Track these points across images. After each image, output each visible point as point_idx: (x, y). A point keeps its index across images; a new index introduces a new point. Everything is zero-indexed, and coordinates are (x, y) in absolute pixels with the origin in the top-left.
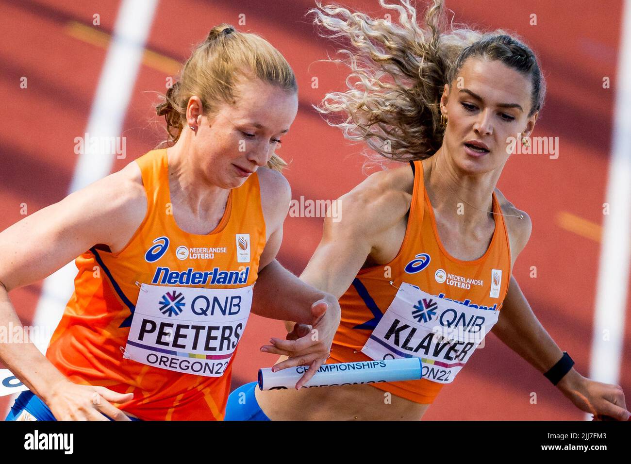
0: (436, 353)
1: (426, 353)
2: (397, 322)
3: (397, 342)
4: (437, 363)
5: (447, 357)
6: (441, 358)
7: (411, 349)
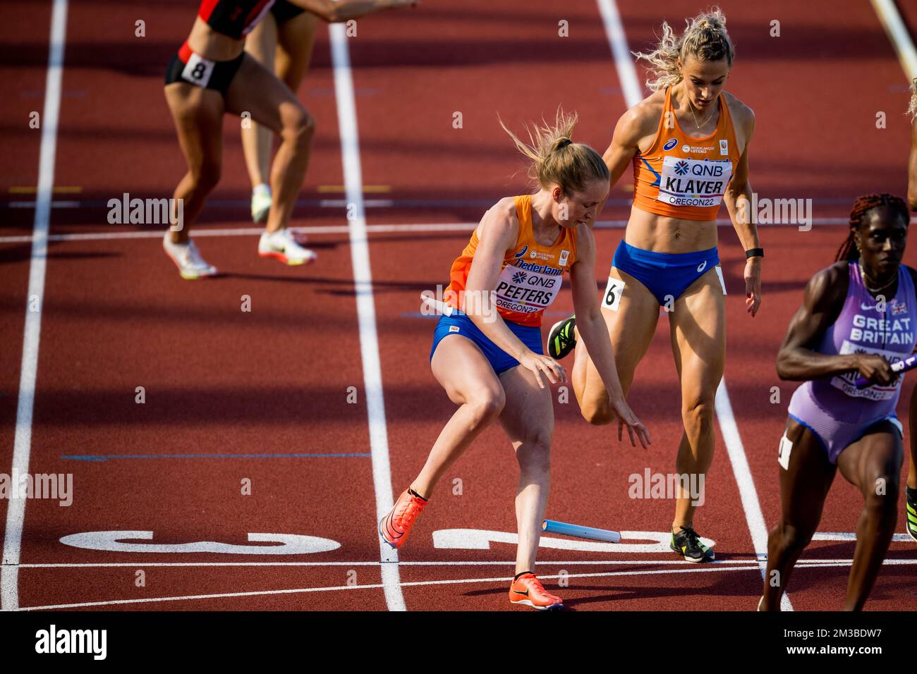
0: (699, 191)
1: (693, 192)
2: (669, 178)
3: (673, 190)
4: (701, 196)
5: (706, 192)
6: (703, 193)
7: (682, 191)
